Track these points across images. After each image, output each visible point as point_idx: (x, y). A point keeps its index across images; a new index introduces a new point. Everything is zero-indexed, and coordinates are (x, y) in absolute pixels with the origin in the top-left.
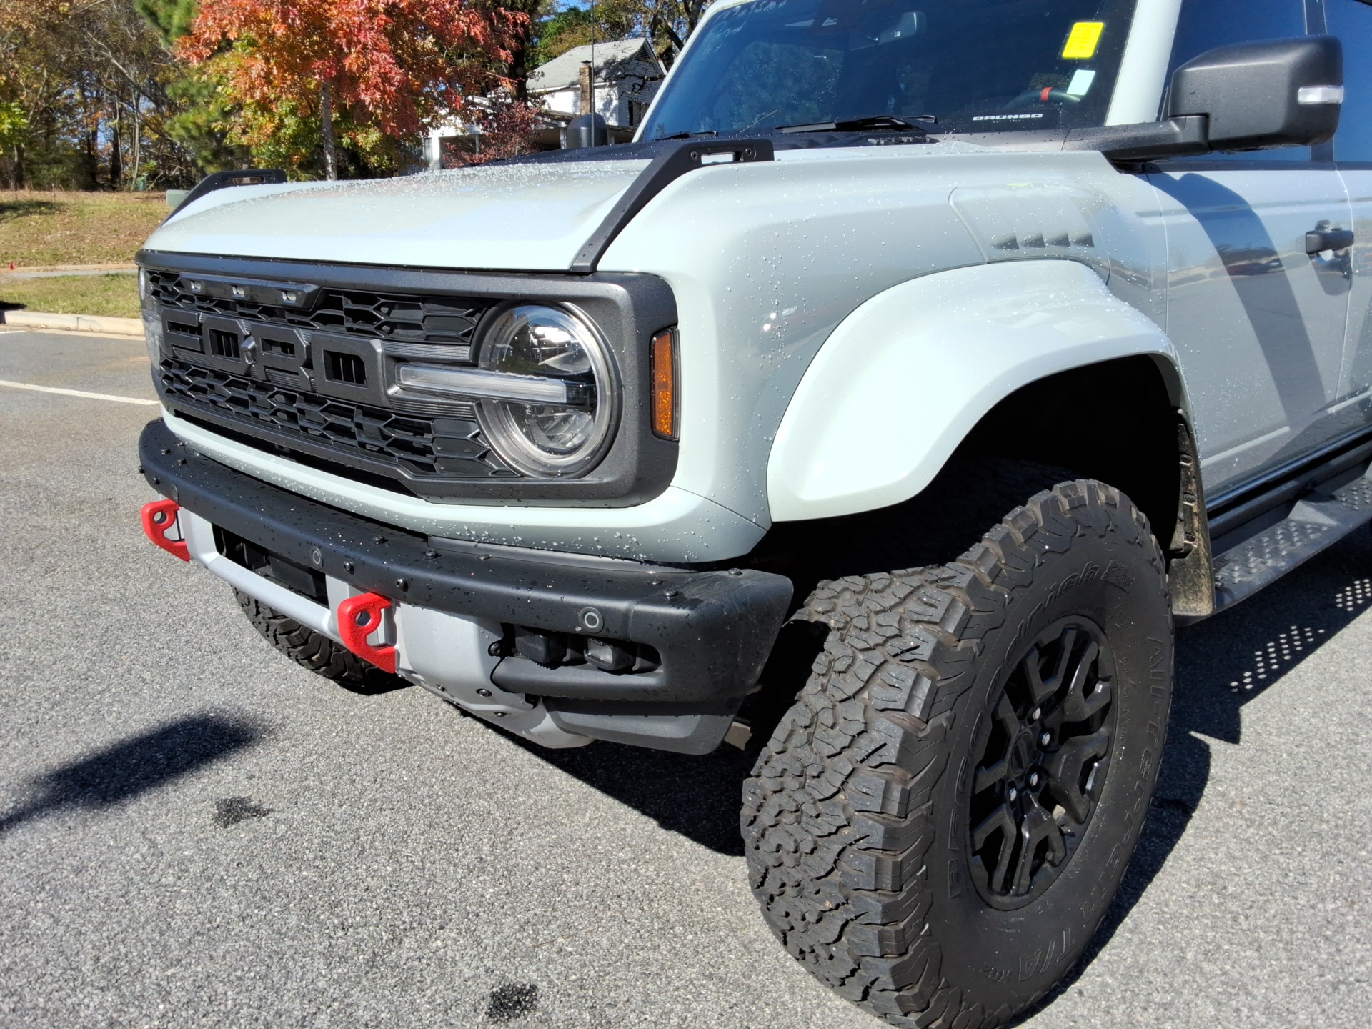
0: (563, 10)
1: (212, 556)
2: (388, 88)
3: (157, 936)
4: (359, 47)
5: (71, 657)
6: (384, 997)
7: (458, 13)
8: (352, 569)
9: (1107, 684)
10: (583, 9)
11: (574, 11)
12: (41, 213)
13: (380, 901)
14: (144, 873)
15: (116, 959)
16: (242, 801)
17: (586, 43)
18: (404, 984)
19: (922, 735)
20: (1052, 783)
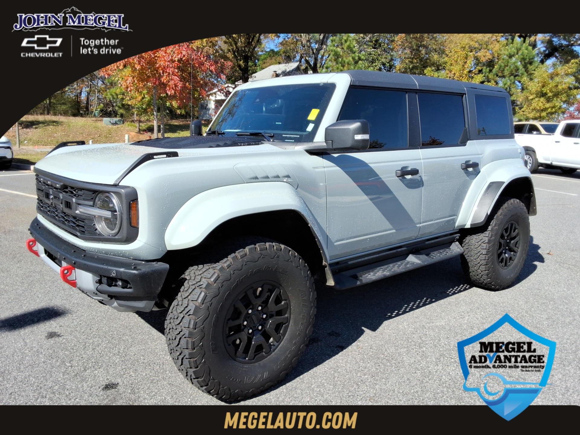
0: (268, 50)
1: (43, 255)
2: (177, 89)
3: (18, 365)
4: (167, 74)
5: (18, 289)
6: (75, 383)
7: (206, 61)
8: (65, 259)
9: (286, 302)
10: (276, 50)
11: (272, 51)
12: (53, 125)
13: (84, 361)
14: (20, 350)
15: (5, 370)
16: (55, 333)
17: (276, 64)
18: (82, 381)
19: (201, 307)
20: (266, 330)
